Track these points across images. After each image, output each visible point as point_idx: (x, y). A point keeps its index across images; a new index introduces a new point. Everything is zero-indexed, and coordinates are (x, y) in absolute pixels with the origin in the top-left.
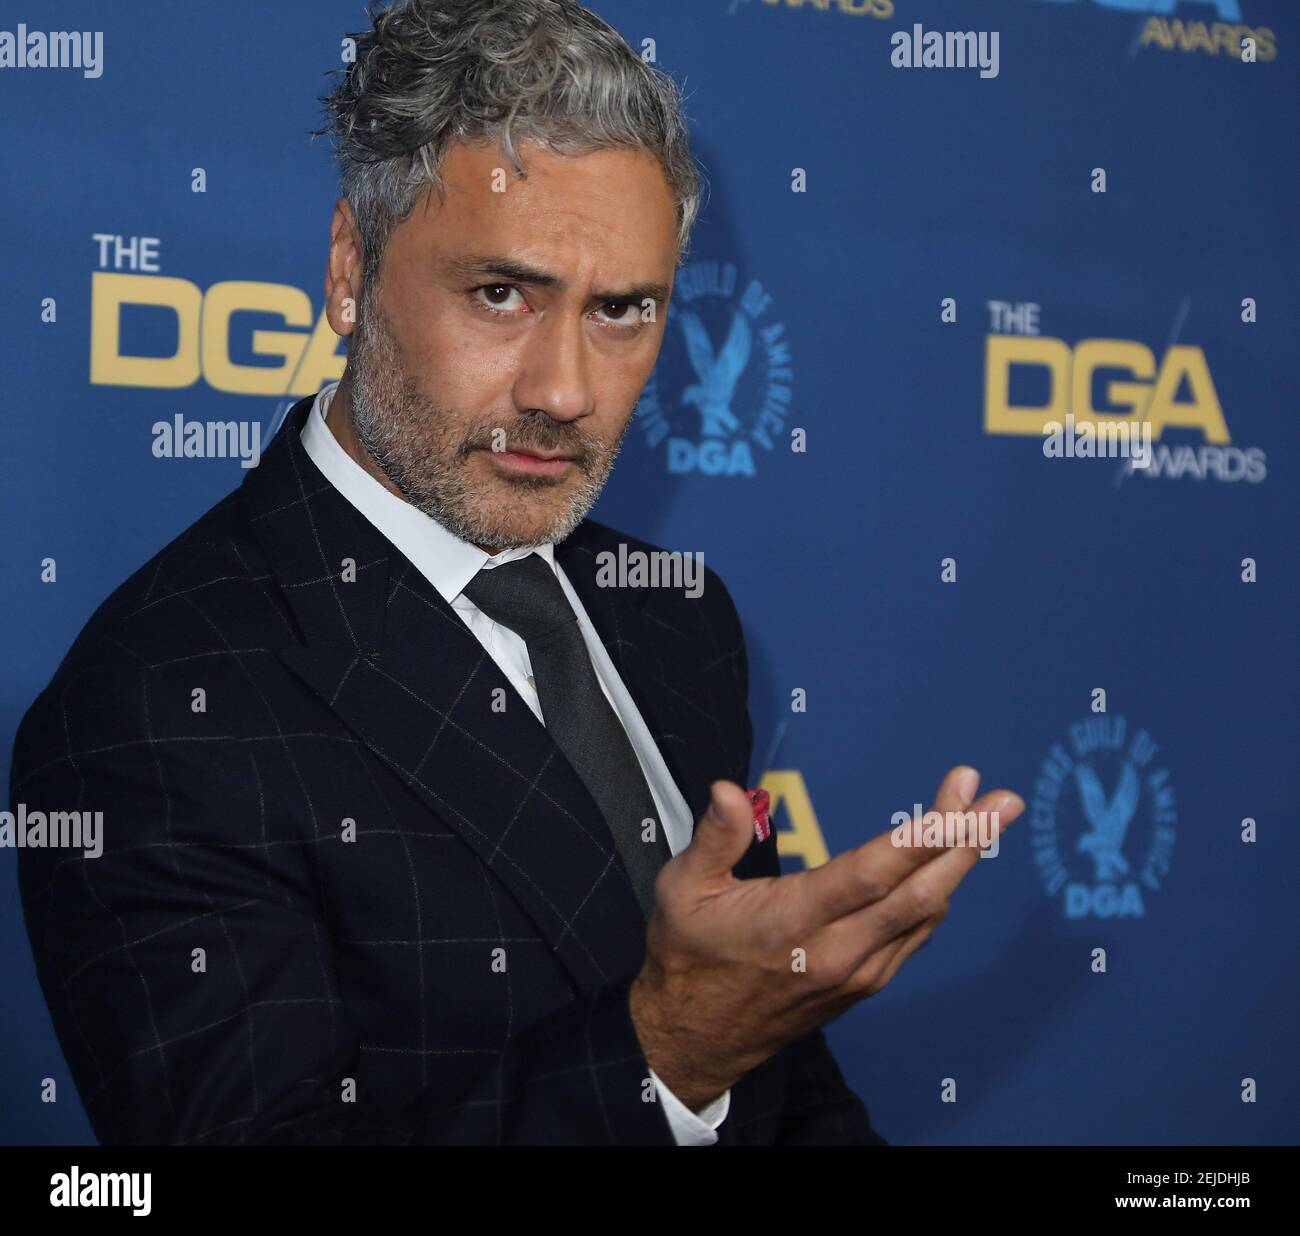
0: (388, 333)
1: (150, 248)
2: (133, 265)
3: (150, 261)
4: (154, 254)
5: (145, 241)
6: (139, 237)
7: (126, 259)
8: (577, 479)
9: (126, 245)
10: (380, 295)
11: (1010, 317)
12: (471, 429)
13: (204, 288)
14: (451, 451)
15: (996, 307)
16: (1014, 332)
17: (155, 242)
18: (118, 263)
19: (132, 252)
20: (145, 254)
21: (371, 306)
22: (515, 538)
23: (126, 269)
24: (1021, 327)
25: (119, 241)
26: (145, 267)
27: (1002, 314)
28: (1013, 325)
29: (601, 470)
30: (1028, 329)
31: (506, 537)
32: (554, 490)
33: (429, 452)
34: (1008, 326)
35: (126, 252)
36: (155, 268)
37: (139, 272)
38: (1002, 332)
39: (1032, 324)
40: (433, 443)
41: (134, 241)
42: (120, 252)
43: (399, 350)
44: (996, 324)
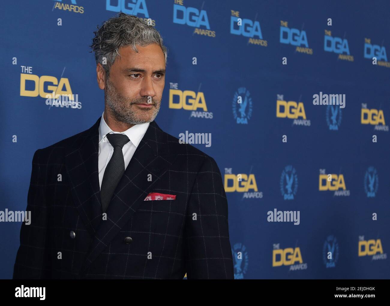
0: (113, 86)
1: (31, 69)
2: (28, 72)
3: (31, 71)
4: (31, 70)
5: (30, 67)
6: (29, 66)
7: (26, 71)
8: (154, 108)
9: (26, 68)
10: (111, 79)
11: (173, 86)
12: (132, 101)
13: (40, 77)
14: (129, 105)
15: (171, 83)
16: (174, 89)
17: (31, 67)
18: (25, 72)
19: (27, 70)
20: (30, 70)
21: (109, 82)
22: (144, 121)
23: (26, 73)
24: (175, 88)
25: (25, 67)
26: (30, 73)
27: (172, 85)
28: (174, 87)
29: (158, 106)
30: (176, 88)
31: (143, 120)
32: (150, 111)
33: (125, 107)
34: (173, 88)
35: (26, 69)
36: (31, 73)
37: (29, 74)
38: (172, 89)
39: (177, 87)
40: (125, 105)
41: (28, 67)
42: (25, 69)
43: (116, 89)
44: (171, 87)
